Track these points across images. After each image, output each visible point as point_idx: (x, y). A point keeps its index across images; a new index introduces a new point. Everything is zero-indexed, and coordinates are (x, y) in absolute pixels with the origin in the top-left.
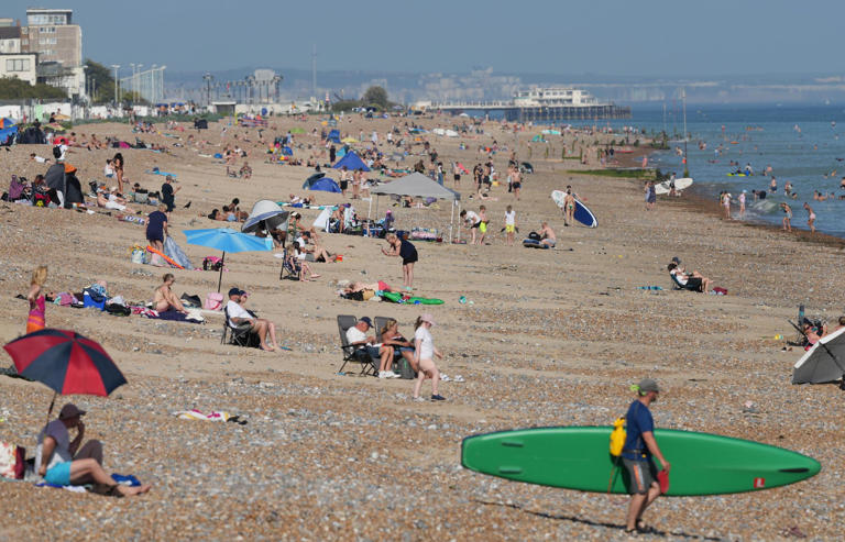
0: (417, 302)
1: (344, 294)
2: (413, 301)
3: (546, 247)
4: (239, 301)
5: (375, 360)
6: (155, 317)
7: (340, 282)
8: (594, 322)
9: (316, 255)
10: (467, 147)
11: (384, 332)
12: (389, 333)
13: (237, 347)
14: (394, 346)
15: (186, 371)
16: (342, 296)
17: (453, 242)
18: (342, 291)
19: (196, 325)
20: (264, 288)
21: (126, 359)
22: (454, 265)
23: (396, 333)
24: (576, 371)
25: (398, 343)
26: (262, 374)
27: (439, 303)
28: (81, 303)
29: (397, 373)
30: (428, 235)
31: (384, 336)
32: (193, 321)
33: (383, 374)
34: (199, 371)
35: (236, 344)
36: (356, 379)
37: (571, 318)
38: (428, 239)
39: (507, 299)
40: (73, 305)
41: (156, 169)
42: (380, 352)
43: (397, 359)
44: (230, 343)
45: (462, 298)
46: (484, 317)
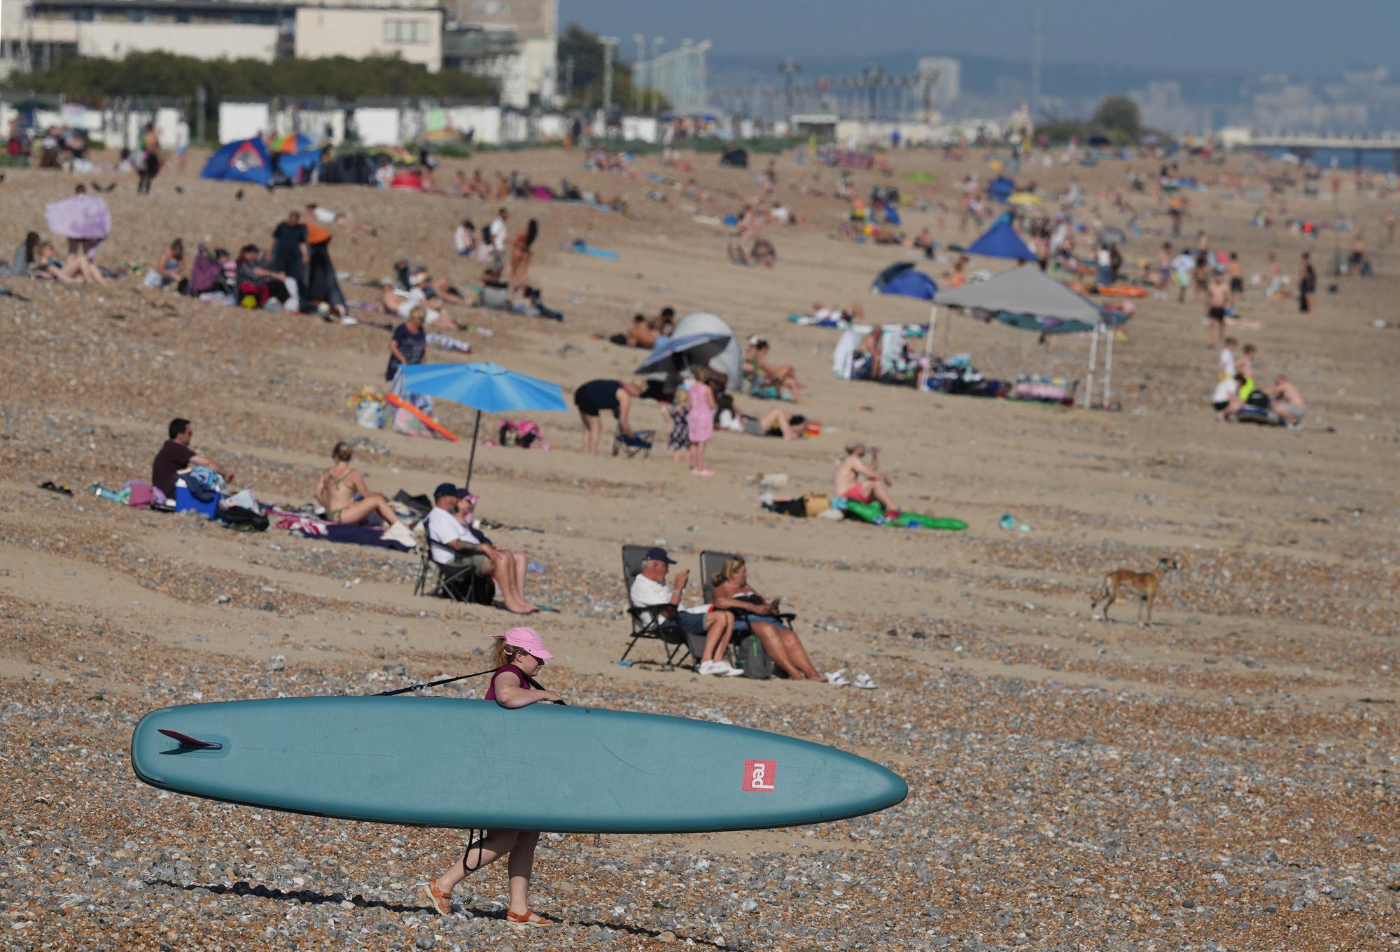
0: (912, 524)
1: (769, 502)
2: (905, 521)
3: (1281, 422)
4: (454, 510)
5: (692, 638)
6: (317, 536)
7: (768, 479)
8: (1248, 576)
9: (766, 423)
10: (1268, 223)
11: (717, 584)
12: (728, 585)
13: (446, 602)
14: (732, 610)
15: (297, 647)
16: (764, 505)
17: (1095, 407)
18: (769, 498)
19: (395, 555)
20: (611, 485)
21: (183, 618)
22: (1062, 453)
23: (743, 586)
24: (1134, 675)
25: (746, 605)
26: (455, 658)
27: (954, 527)
28: (171, 503)
29: (738, 666)
30: (1043, 391)
31: (718, 590)
32: (394, 545)
33: (706, 667)
34: (324, 648)
35: (445, 595)
36: (654, 675)
37: (1203, 567)
38: (1047, 400)
39: (1103, 521)
40: (155, 507)
41: (579, 243)
42: (706, 624)
43: (738, 637)
44: (435, 594)
45: (1005, 518)
46: (1026, 557)
